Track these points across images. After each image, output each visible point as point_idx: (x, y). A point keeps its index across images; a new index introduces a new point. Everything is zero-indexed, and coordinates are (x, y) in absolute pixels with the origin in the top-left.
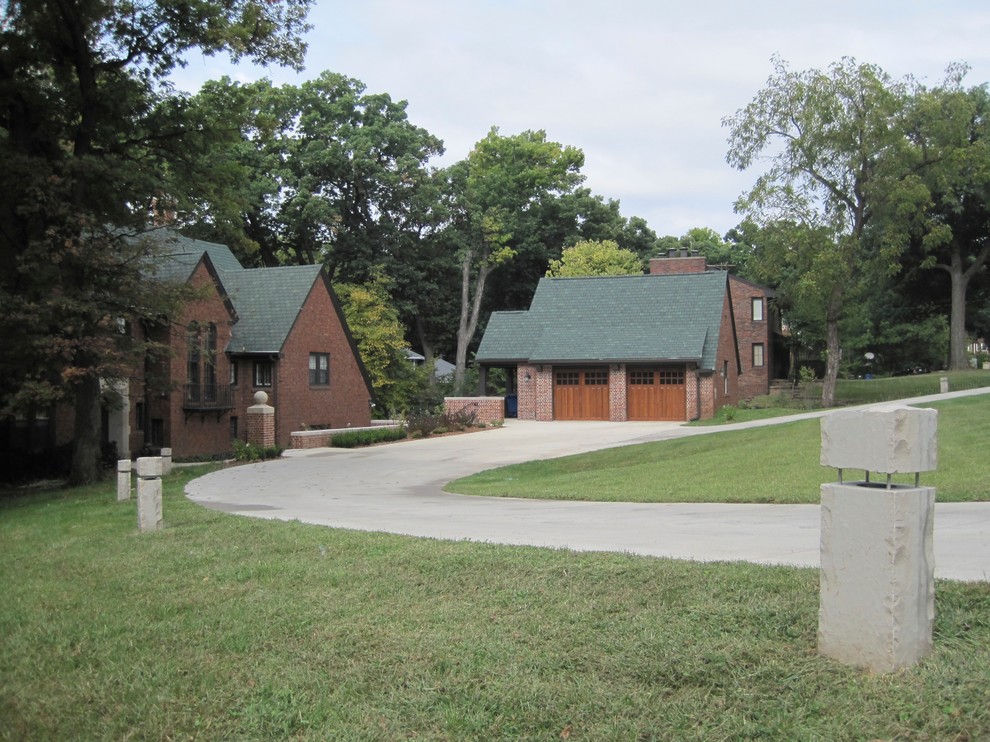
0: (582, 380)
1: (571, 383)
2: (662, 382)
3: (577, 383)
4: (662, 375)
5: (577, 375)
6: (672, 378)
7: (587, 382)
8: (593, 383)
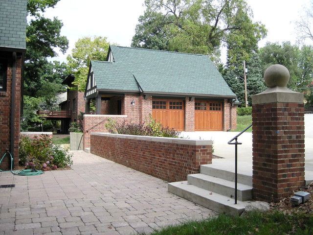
0: (168, 105)
1: (161, 108)
2: (211, 109)
3: (165, 108)
4: (211, 105)
5: (165, 103)
6: (215, 107)
7: (171, 108)
8: (174, 108)
